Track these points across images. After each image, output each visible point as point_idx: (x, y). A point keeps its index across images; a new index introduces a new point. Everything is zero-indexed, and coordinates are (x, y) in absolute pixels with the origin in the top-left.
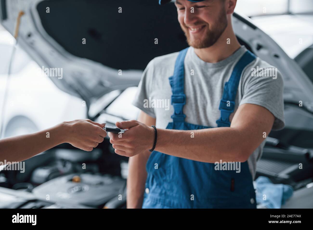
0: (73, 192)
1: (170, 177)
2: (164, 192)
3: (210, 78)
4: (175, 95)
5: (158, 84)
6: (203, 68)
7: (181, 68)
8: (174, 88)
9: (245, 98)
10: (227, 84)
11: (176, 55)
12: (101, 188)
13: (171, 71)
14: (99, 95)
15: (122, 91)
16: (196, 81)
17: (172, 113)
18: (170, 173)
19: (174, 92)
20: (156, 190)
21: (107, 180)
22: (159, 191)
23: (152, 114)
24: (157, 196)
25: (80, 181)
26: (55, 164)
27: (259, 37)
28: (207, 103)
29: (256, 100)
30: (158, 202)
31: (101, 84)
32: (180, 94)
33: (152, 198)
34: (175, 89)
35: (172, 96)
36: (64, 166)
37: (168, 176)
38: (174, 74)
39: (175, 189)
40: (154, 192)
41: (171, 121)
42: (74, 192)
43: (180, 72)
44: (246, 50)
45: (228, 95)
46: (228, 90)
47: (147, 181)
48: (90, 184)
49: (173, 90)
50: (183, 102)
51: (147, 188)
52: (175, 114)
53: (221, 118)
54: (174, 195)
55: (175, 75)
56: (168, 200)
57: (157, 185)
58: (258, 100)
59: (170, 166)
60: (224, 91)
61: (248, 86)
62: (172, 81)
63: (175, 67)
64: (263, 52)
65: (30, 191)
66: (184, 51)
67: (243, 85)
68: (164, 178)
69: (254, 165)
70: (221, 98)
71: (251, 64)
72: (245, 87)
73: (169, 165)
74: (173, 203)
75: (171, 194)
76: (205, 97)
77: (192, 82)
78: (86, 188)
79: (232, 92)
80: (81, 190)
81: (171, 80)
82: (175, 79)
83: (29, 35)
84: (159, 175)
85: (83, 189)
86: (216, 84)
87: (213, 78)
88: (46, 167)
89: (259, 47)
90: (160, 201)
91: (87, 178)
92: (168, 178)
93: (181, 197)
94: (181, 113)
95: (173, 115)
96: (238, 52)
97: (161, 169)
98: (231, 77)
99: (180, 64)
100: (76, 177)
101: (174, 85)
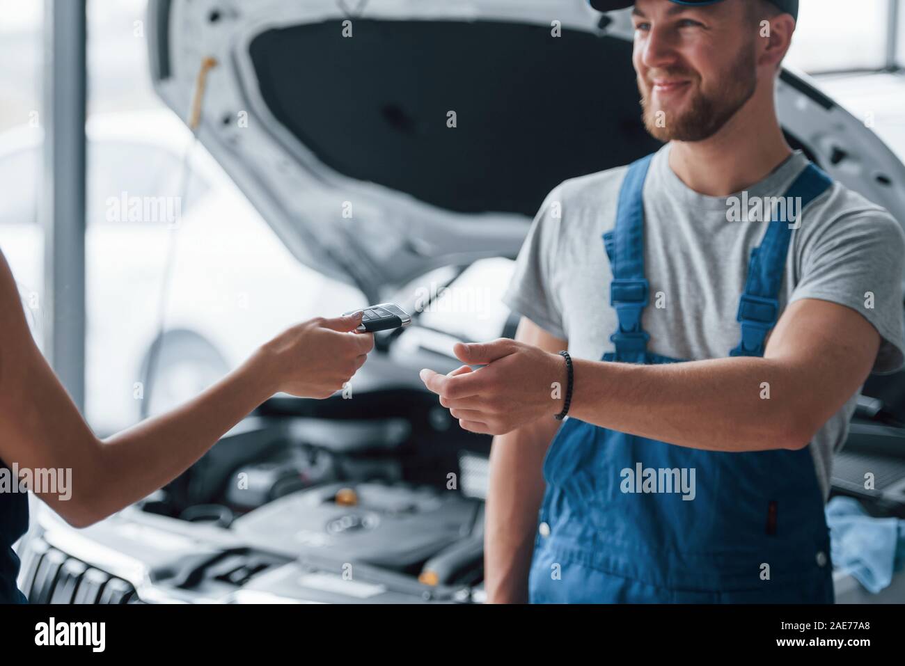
0: (337, 529)
1: (605, 495)
2: (590, 533)
3: (712, 236)
4: (619, 281)
5: (573, 252)
6: (693, 210)
7: (634, 210)
8: (616, 262)
9: (805, 284)
10: (755, 253)
11: (620, 173)
12: (410, 521)
13: (609, 219)
14: (403, 279)
15: (462, 269)
16: (674, 246)
17: (614, 328)
18: (607, 485)
19: (616, 274)
20: (569, 529)
21: (426, 501)
22: (578, 530)
23: (556, 330)
24: (571, 544)
25: (354, 503)
26: (288, 457)
27: (840, 128)
28: (704, 302)
29: (834, 291)
30: (575, 559)
31: (410, 248)
32: (633, 279)
33: (557, 548)
34: (620, 266)
35: (613, 284)
36: (313, 462)
37: (600, 493)
38: (617, 225)
39: (622, 525)
40: (562, 533)
41: (611, 348)
42: (340, 530)
43: (634, 219)
44: (807, 162)
45: (760, 284)
46: (760, 270)
47: (544, 503)
48: (381, 511)
49: (615, 268)
50: (641, 300)
51: (543, 521)
52: (621, 330)
53: (743, 344)
54: (618, 542)
55: (620, 228)
56: (600, 556)
57: (572, 515)
58: (839, 291)
59: (606, 468)
60: (749, 272)
61: (813, 257)
62: (610, 245)
63: (619, 205)
64: (847, 167)
65: (227, 526)
66: (641, 163)
67: (799, 254)
68: (592, 498)
69: (828, 465)
70: (742, 289)
71: (818, 199)
72: (804, 260)
73: (602, 464)
74: (616, 563)
75: (610, 540)
76: (698, 288)
77: (666, 247)
78: (372, 520)
79: (771, 274)
80: (358, 526)
81: (608, 242)
82: (619, 239)
83: (227, 121)
84: (578, 490)
85: (365, 523)
86: (728, 253)
87: (720, 238)
88: (264, 465)
89: (838, 156)
90: (579, 557)
91: (373, 494)
92: (601, 499)
93: (637, 547)
94: (637, 329)
95: (616, 334)
96: (785, 167)
97: (582, 474)
98: (767, 234)
99: (630, 198)
100: (345, 492)
101: (616, 256)
